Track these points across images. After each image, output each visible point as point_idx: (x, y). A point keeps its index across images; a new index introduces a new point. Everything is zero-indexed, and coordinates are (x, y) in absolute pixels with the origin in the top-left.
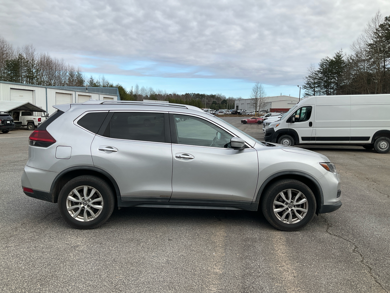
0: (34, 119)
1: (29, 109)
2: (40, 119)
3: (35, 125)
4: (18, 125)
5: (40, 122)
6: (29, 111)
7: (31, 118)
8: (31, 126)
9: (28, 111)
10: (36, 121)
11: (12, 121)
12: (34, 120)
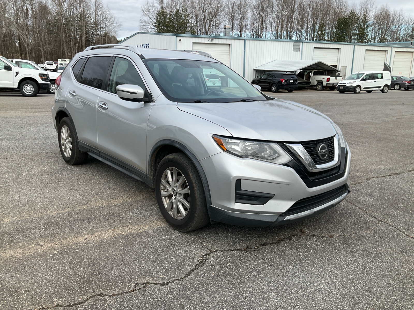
0: (323, 78)
1: (323, 68)
2: (329, 78)
3: (324, 85)
4: (306, 85)
5: (328, 82)
6: (322, 71)
7: (320, 78)
8: (320, 87)
9: (320, 71)
10: (325, 81)
11: (296, 80)
12: (323, 80)
